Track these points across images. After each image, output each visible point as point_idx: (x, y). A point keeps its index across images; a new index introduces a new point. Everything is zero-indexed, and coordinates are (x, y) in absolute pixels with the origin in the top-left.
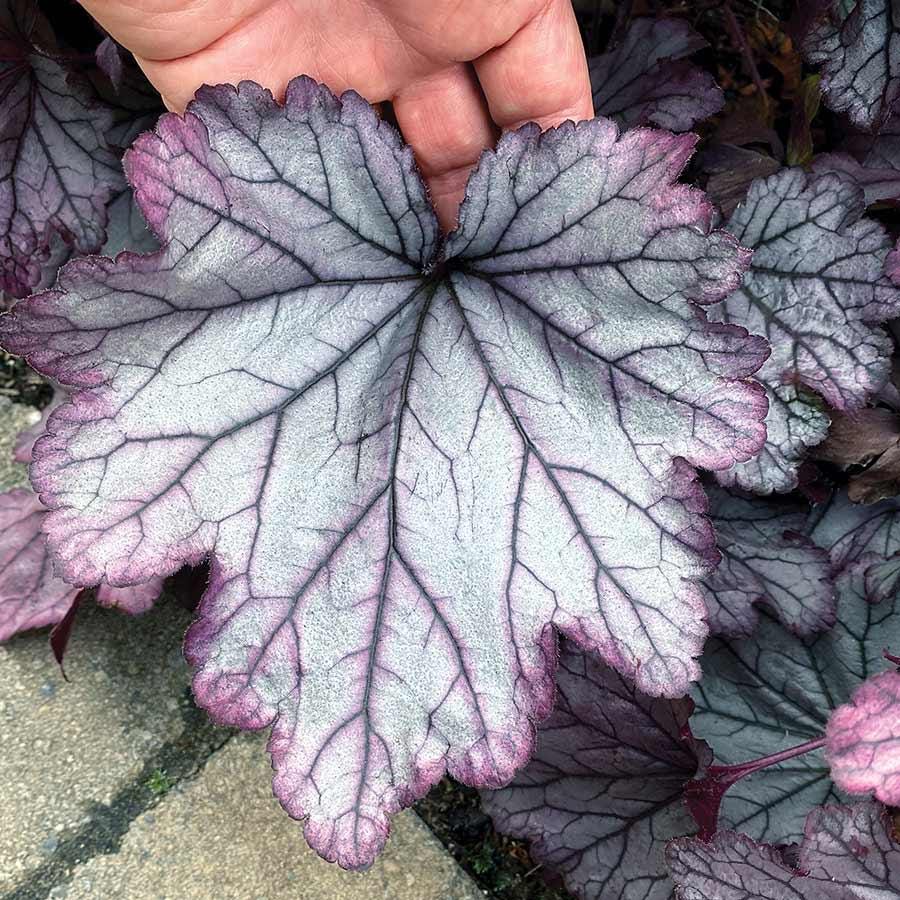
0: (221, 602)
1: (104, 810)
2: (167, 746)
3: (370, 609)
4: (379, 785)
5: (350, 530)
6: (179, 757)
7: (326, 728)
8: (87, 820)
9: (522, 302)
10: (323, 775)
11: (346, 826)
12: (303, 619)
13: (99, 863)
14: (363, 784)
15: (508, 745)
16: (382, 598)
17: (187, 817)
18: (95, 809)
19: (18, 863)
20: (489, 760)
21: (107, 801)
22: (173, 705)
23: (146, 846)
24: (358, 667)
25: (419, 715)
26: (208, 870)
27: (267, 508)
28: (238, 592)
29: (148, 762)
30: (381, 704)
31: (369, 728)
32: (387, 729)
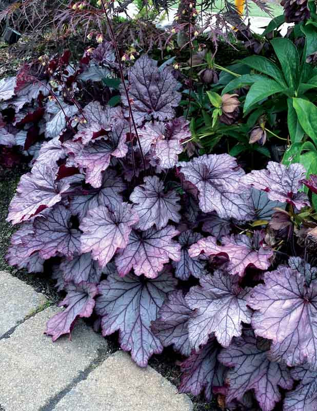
0: (122, 335)
1: (83, 372)
2: (95, 359)
3: (140, 332)
4: (146, 356)
5: (136, 322)
6: (97, 362)
7: (137, 349)
8: (79, 374)
9: (154, 285)
10: (138, 356)
11: (142, 362)
12: (132, 335)
13: (82, 382)
14: (143, 356)
15: (160, 348)
16: (141, 330)
17: (101, 371)
18: (81, 372)
19: (65, 384)
20: (159, 350)
21: (83, 370)
22: (95, 352)
23: (92, 378)
24: (140, 341)
25: (149, 345)
26: (106, 381)
27: (126, 322)
28: (124, 333)
29: (91, 363)
30: (144, 345)
31: (143, 349)
32: (145, 348)
